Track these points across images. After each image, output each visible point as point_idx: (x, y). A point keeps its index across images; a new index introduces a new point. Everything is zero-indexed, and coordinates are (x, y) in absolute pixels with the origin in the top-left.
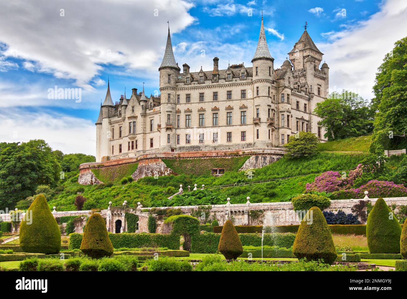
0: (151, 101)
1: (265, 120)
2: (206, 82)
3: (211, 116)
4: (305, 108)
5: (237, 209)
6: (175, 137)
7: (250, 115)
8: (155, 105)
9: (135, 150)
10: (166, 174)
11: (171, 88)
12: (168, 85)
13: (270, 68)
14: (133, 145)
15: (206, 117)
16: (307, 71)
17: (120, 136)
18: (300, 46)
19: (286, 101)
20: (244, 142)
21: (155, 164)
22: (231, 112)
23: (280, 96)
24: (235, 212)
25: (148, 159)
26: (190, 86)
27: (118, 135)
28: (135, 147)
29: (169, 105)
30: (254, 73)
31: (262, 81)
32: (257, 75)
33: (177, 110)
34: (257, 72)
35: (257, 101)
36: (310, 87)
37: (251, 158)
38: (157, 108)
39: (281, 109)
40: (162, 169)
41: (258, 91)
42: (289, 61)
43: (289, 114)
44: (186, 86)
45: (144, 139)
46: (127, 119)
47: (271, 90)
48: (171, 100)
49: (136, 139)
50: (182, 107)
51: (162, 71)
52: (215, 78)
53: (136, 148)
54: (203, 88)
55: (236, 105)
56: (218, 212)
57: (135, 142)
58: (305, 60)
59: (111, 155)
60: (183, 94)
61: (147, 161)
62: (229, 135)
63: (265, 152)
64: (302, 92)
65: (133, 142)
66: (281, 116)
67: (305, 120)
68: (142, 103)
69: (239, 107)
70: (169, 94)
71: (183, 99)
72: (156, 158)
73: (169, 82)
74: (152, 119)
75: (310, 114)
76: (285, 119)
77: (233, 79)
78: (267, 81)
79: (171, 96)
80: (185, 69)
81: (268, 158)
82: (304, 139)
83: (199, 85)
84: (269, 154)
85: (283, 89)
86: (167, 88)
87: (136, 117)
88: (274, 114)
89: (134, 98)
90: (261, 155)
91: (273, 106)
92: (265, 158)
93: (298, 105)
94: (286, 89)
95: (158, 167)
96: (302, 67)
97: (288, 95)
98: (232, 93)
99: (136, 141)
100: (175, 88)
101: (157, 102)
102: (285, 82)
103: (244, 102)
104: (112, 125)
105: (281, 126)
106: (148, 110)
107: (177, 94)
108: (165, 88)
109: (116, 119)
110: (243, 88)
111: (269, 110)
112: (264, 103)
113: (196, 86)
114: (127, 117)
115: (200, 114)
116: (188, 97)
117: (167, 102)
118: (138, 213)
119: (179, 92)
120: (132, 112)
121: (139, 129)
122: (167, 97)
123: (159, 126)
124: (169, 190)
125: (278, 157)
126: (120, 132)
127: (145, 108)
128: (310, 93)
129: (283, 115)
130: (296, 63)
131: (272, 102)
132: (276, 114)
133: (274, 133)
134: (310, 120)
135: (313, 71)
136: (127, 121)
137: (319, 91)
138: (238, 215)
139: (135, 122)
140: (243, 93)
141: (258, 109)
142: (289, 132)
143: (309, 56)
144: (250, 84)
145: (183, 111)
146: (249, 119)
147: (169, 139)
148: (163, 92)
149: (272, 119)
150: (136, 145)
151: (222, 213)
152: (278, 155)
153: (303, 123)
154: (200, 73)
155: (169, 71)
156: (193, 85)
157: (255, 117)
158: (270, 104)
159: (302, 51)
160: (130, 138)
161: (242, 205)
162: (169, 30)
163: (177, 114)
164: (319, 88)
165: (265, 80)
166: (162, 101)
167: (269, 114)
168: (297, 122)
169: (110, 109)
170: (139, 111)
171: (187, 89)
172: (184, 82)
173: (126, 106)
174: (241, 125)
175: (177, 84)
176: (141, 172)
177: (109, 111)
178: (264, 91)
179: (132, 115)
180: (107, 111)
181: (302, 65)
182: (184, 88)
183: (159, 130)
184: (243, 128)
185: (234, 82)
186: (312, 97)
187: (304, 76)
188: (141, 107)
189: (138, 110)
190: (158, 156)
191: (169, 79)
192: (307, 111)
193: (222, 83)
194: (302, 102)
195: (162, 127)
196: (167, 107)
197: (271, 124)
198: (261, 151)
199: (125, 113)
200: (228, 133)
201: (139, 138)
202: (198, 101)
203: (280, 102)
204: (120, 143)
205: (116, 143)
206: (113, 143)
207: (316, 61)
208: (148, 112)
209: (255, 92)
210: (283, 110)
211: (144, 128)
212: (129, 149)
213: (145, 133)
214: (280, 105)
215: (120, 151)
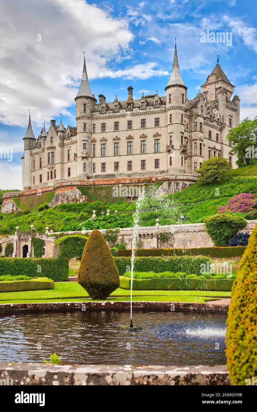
0: (68, 131)
1: (178, 148)
2: (120, 111)
3: (126, 145)
4: (217, 137)
5: (145, 232)
6: (90, 166)
7: (164, 143)
8: (72, 135)
9: (54, 179)
10: (81, 201)
11: (87, 117)
12: (84, 114)
13: (183, 95)
14: (52, 175)
15: (121, 145)
16: (219, 102)
17: (41, 167)
18: (212, 78)
19: (198, 129)
20: (157, 170)
21: (70, 191)
22: (145, 140)
23: (193, 124)
24: (144, 235)
25: (64, 186)
26: (105, 115)
27: (39, 166)
28: (53, 176)
29: (85, 134)
30: (168, 101)
31: (175, 108)
32: (170, 102)
33: (93, 139)
34: (170, 99)
35: (170, 129)
36: (222, 118)
37: (164, 184)
38: (74, 138)
39: (194, 138)
40: (77, 196)
41: (171, 118)
42: (202, 93)
43: (201, 142)
44: (101, 115)
45: (62, 169)
47: (184, 119)
48: (86, 129)
49: (55, 169)
50: (98, 136)
51: (78, 100)
52: (129, 107)
53: (55, 178)
54: (118, 117)
55: (150, 133)
56: (126, 235)
57: (53, 172)
58: (218, 92)
59: (33, 185)
60: (98, 124)
61: (63, 188)
62: (143, 163)
63: (178, 178)
64: (214, 122)
65: (52, 172)
66: (193, 144)
67: (217, 150)
68: (60, 134)
69: (153, 135)
70: (85, 124)
71: (98, 128)
72: (72, 186)
73: (85, 111)
74: (69, 149)
75: (222, 144)
76: (198, 147)
77: (147, 107)
78: (180, 108)
79: (87, 125)
80: (101, 99)
81: (181, 184)
82: (216, 164)
83: (113, 114)
84: (181, 180)
85: (196, 118)
86: (82, 117)
87: (54, 148)
88: (187, 142)
89: (53, 129)
90: (174, 181)
91: (186, 134)
92: (177, 184)
93: (210, 135)
94: (199, 118)
95: (74, 194)
96: (214, 99)
97: (201, 123)
98: (146, 121)
99: (55, 171)
100: (90, 118)
101: (73, 132)
102: (198, 111)
103: (157, 130)
104: (33, 157)
105: (193, 154)
106: (65, 140)
107: (93, 123)
108: (80, 117)
109: (37, 150)
110: (157, 116)
111: (182, 137)
112: (177, 130)
113: (112, 115)
114: (46, 148)
115: (115, 143)
116: (103, 126)
117: (83, 131)
118: (44, 238)
119: (95, 122)
120: (50, 142)
121: (57, 159)
122: (83, 126)
123: (76, 155)
124: (82, 215)
125: (190, 183)
126: (41, 163)
127: (63, 139)
128: (222, 124)
129: (196, 143)
130: (208, 96)
131: (185, 131)
132: (189, 142)
133: (187, 161)
134: (222, 149)
135: (225, 102)
136: (46, 152)
137: (230, 122)
138: (147, 238)
139: (54, 152)
140: (157, 122)
141: (171, 136)
142: (201, 160)
143: (221, 87)
144: (164, 112)
145: (98, 140)
146: (163, 147)
147: (85, 167)
148: (79, 121)
149: (185, 146)
150: (55, 175)
151: (130, 237)
152: (190, 181)
153: (215, 152)
154: (115, 102)
155: (85, 100)
156: (108, 115)
157: (169, 144)
158: (183, 131)
159: (215, 83)
160: (49, 168)
161: (151, 227)
162: (85, 61)
163: (93, 143)
164: (230, 119)
165: (178, 107)
166: (78, 131)
167: (182, 141)
168: (210, 151)
169: (31, 141)
170: (57, 142)
171: (102, 118)
172: (99, 111)
173: (45, 137)
174: (154, 153)
175: (93, 113)
176: (57, 200)
177: (30, 143)
178: (176, 119)
179: (51, 146)
180: (28, 143)
181: (215, 97)
182: (99, 118)
183: (75, 159)
184: (157, 156)
185: (148, 110)
186: (224, 127)
187: (217, 107)
188: (59, 137)
189: (56, 140)
190: (74, 183)
191: (85, 109)
192: (219, 141)
193: (136, 111)
194: (215, 132)
195: (78, 156)
196: (83, 136)
197: (184, 152)
198: (174, 177)
200: (142, 161)
201: (58, 167)
202: (113, 130)
203: (193, 130)
204: (40, 174)
205: (37, 174)
206: (34, 174)
207: (228, 93)
208: (65, 142)
209: (169, 119)
210: (195, 138)
211: (62, 158)
212: (48, 179)
213: (62, 163)
214: (193, 134)
215: (41, 181)
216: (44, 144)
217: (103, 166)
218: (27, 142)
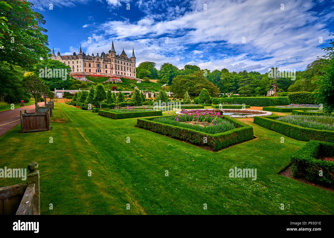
3: (124, 68)
9: (99, 73)
17: (90, 67)
20: (131, 76)
22: (128, 68)
34: (134, 60)
38: (109, 62)
45: (103, 70)
54: (122, 60)
59: (85, 72)
65: (98, 70)
74: (106, 64)
77: (128, 60)
89: (98, 56)
95: (119, 80)
104: (85, 62)
106: (105, 61)
109: (88, 60)
114: (95, 61)
115: (121, 67)
116: (118, 62)
119: (116, 60)
121: (102, 66)
140: (130, 65)
141: (134, 69)
145: (117, 65)
173: (94, 58)
174: (130, 72)
189: (100, 60)
195: (113, 68)
200: (127, 73)
206: (85, 68)
215: (90, 71)
217: (119, 72)
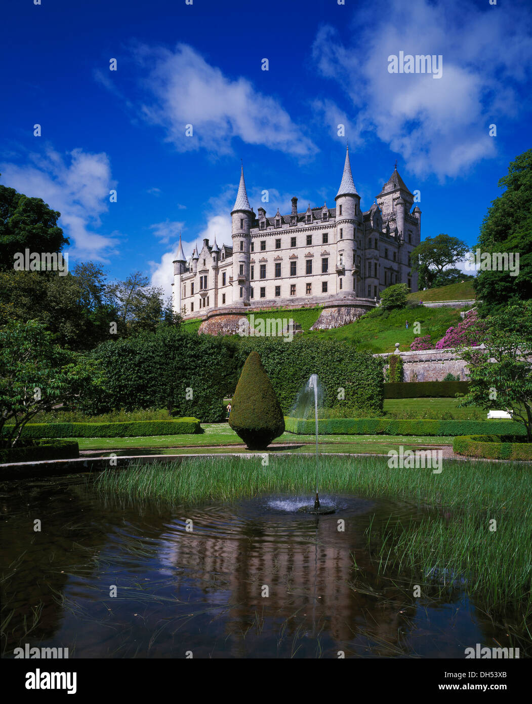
0: (223, 251)
1: (350, 268)
2: (283, 226)
3: (289, 266)
4: (395, 256)
6: (248, 291)
7: (333, 263)
8: (227, 256)
9: (206, 308)
11: (244, 235)
12: (241, 231)
13: (356, 206)
14: (204, 303)
15: (283, 267)
16: (398, 214)
17: (192, 293)
18: (389, 188)
19: (373, 246)
23: (367, 240)
25: (218, 314)
26: (265, 231)
27: (190, 292)
28: (206, 304)
29: (242, 254)
30: (338, 213)
31: (346, 221)
32: (341, 214)
33: (251, 259)
34: (341, 211)
35: (341, 245)
36: (400, 233)
39: (368, 256)
41: (341, 234)
43: (377, 262)
44: (261, 232)
46: (198, 273)
47: (357, 234)
48: (244, 248)
49: (208, 295)
50: (257, 257)
51: (234, 215)
52: (293, 221)
53: (208, 305)
54: (280, 233)
55: (317, 251)
57: (206, 299)
58: (395, 203)
59: (183, 314)
60: (257, 242)
61: (217, 317)
62: (309, 287)
63: (349, 304)
65: (204, 299)
66: (367, 264)
67: (394, 270)
68: (213, 255)
69: (320, 254)
70: (242, 242)
71: (257, 247)
72: (227, 314)
73: (242, 227)
74: (224, 272)
75: (400, 263)
76: (372, 267)
77: (314, 221)
78: (352, 221)
79: (244, 244)
80: (260, 213)
83: (275, 230)
86: (239, 235)
87: (207, 271)
88: (360, 262)
90: (344, 307)
91: (359, 252)
93: (386, 253)
94: (373, 233)
96: (391, 211)
97: (376, 240)
98: (313, 237)
99: (208, 298)
100: (248, 235)
101: (229, 252)
103: (326, 248)
104: (184, 282)
105: (367, 275)
106: (219, 262)
107: (251, 241)
108: (237, 235)
110: (325, 231)
111: (354, 255)
112: (348, 247)
113: (273, 231)
114: (198, 271)
117: (239, 251)
120: (203, 265)
121: (211, 283)
122: (240, 245)
123: (231, 278)
126: (192, 289)
127: (217, 259)
128: (400, 240)
129: (370, 262)
130: (384, 208)
131: (358, 248)
132: (362, 261)
134: (400, 270)
135: (404, 215)
136: (198, 276)
137: (410, 239)
139: (206, 276)
142: (376, 282)
143: (399, 197)
144: (333, 226)
145: (257, 261)
147: (241, 293)
148: (235, 239)
149: (358, 267)
150: (208, 302)
152: (363, 306)
153: (392, 274)
154: (277, 217)
155: (241, 214)
156: (268, 231)
157: (339, 264)
159: (392, 192)
160: (201, 295)
163: (251, 265)
164: (410, 235)
165: (350, 221)
166: (234, 250)
167: (354, 260)
168: (386, 272)
169: (182, 264)
170: (210, 264)
171: (262, 235)
172: (259, 227)
175: (251, 230)
177: (180, 266)
178: (348, 234)
179: (204, 269)
181: (392, 209)
182: (258, 235)
183: (231, 283)
184: (325, 278)
185: (314, 225)
186: (403, 244)
187: (394, 221)
188: (212, 259)
191: (242, 224)
192: (397, 260)
193: (301, 226)
194: (391, 250)
196: (240, 256)
197: (356, 273)
198: (344, 303)
199: (196, 268)
201: (211, 294)
202: (274, 248)
203: (366, 247)
204: (192, 301)
205: (188, 302)
206: (185, 302)
207: (407, 204)
208: (220, 264)
209: (339, 235)
210: (370, 257)
211: (216, 282)
212: (201, 307)
213: (216, 289)
214: (367, 251)
215: (192, 310)
216: (196, 267)
217: (263, 290)
218: (178, 265)
